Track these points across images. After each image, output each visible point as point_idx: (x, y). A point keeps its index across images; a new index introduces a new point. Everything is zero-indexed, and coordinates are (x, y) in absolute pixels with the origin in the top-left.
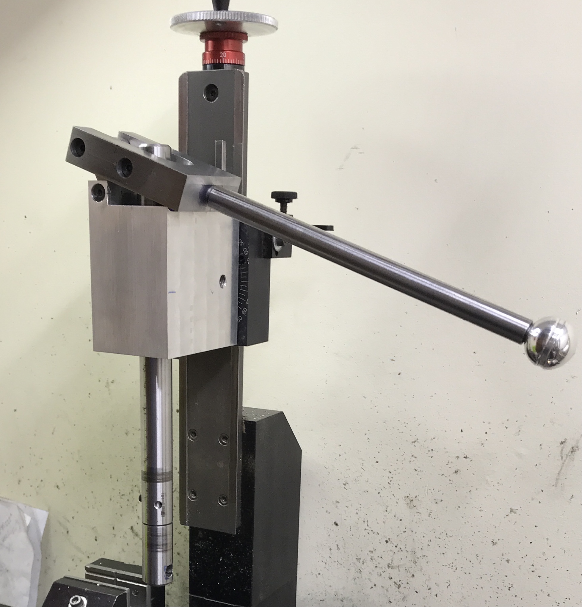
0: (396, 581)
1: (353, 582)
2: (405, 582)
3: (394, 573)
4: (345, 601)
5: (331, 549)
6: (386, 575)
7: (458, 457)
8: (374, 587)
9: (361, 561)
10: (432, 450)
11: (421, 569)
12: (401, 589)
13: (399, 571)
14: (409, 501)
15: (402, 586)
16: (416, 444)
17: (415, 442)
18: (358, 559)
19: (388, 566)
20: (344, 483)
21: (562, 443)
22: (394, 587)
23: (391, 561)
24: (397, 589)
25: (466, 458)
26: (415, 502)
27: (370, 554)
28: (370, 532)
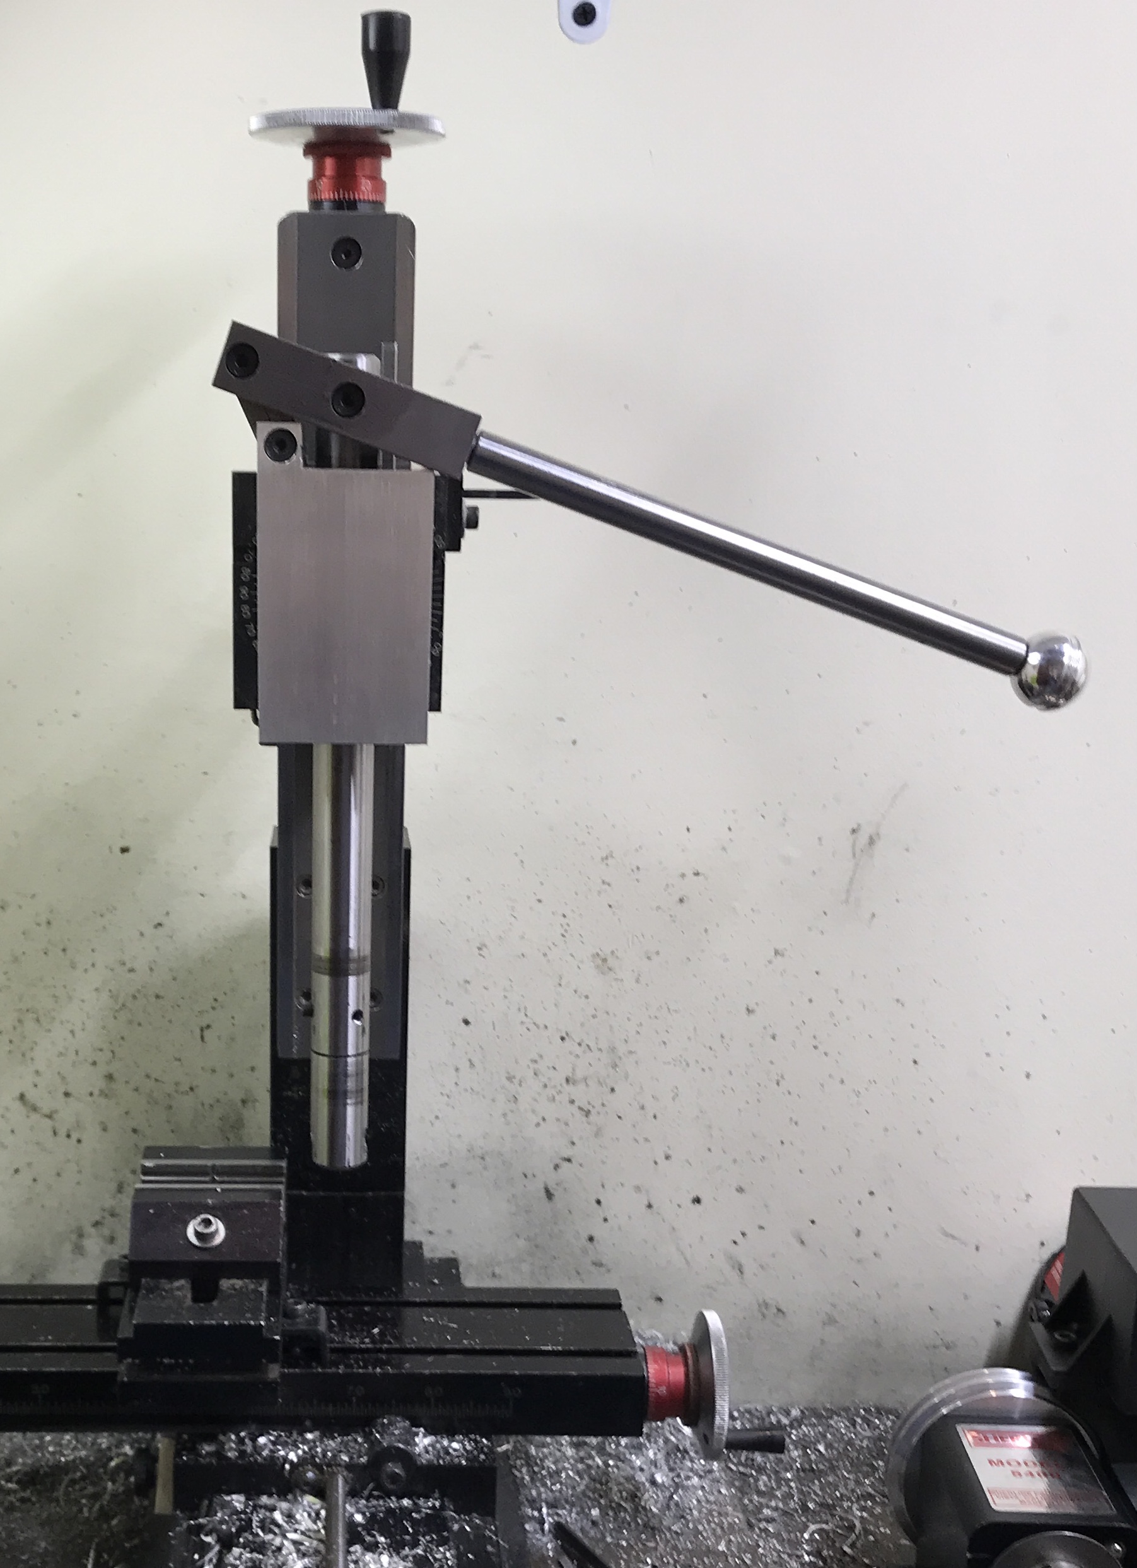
0: (582, 1106)
1: (503, 1119)
2: (597, 1104)
3: (578, 1092)
4: (487, 1158)
5: (457, 1070)
6: (565, 1098)
7: (683, 875)
8: (541, 1122)
9: (516, 1081)
10: (638, 868)
11: (627, 1077)
12: (592, 1118)
13: (587, 1085)
14: (600, 962)
15: (593, 1111)
16: (610, 861)
17: (607, 858)
18: (510, 1079)
19: (567, 1080)
20: (478, 945)
21: (854, 831)
22: (579, 1115)
23: (571, 1070)
24: (584, 1119)
25: (697, 874)
26: (611, 962)
27: (532, 1066)
28: (532, 1027)
